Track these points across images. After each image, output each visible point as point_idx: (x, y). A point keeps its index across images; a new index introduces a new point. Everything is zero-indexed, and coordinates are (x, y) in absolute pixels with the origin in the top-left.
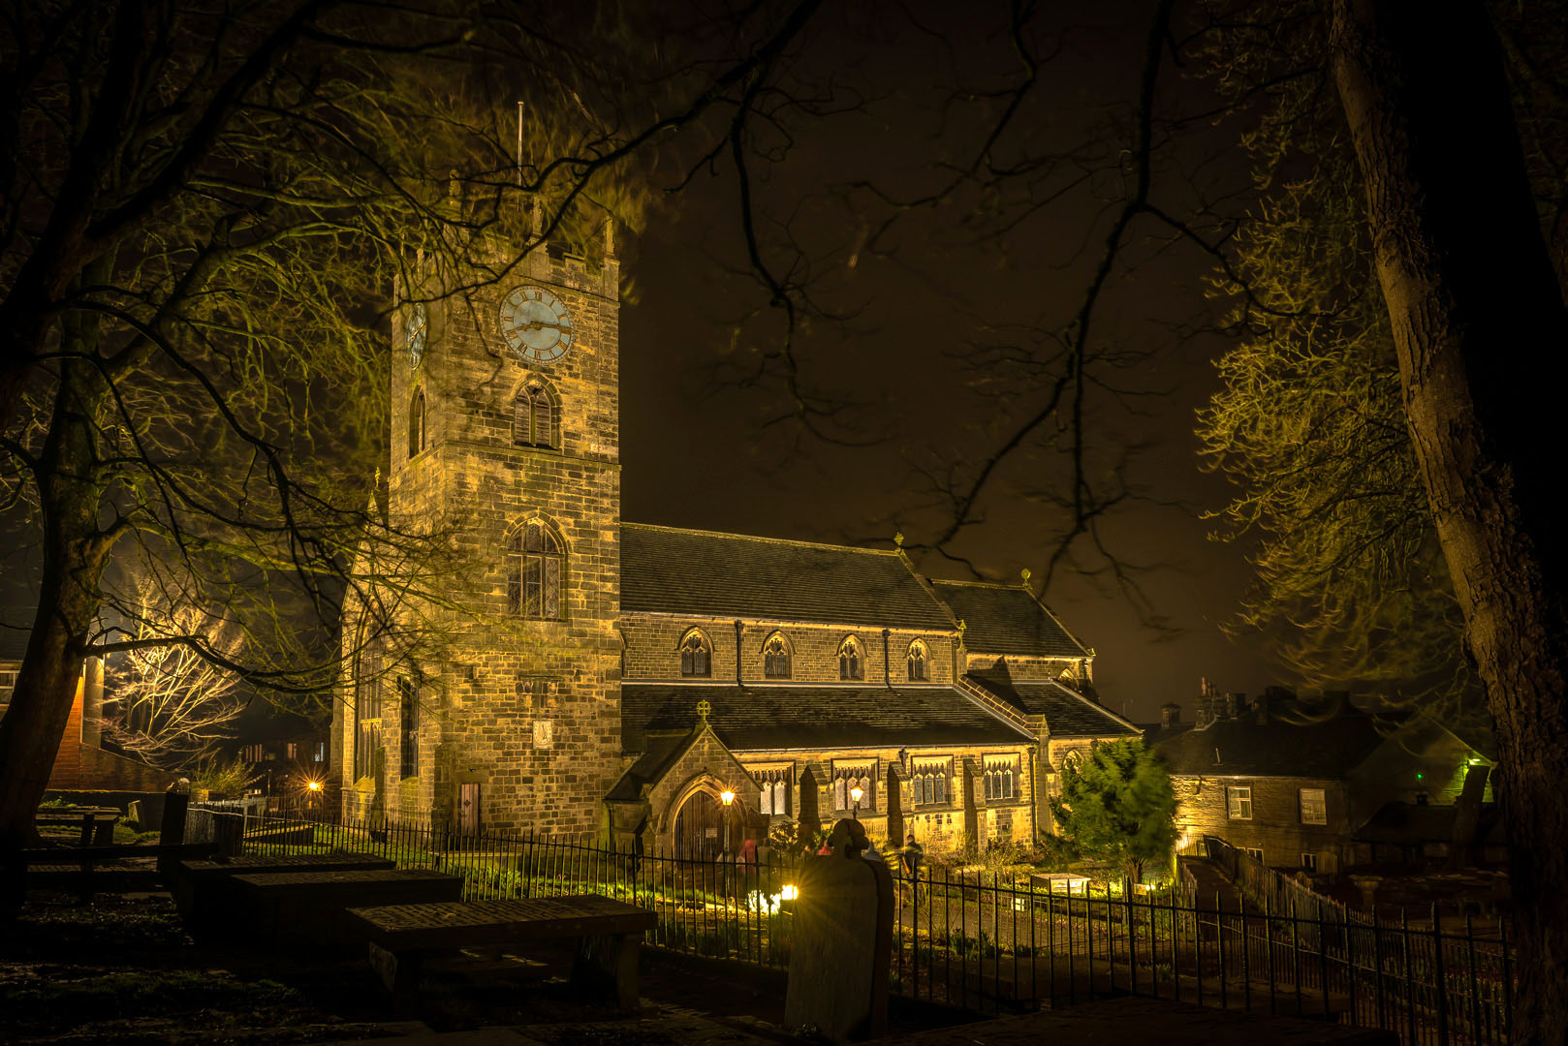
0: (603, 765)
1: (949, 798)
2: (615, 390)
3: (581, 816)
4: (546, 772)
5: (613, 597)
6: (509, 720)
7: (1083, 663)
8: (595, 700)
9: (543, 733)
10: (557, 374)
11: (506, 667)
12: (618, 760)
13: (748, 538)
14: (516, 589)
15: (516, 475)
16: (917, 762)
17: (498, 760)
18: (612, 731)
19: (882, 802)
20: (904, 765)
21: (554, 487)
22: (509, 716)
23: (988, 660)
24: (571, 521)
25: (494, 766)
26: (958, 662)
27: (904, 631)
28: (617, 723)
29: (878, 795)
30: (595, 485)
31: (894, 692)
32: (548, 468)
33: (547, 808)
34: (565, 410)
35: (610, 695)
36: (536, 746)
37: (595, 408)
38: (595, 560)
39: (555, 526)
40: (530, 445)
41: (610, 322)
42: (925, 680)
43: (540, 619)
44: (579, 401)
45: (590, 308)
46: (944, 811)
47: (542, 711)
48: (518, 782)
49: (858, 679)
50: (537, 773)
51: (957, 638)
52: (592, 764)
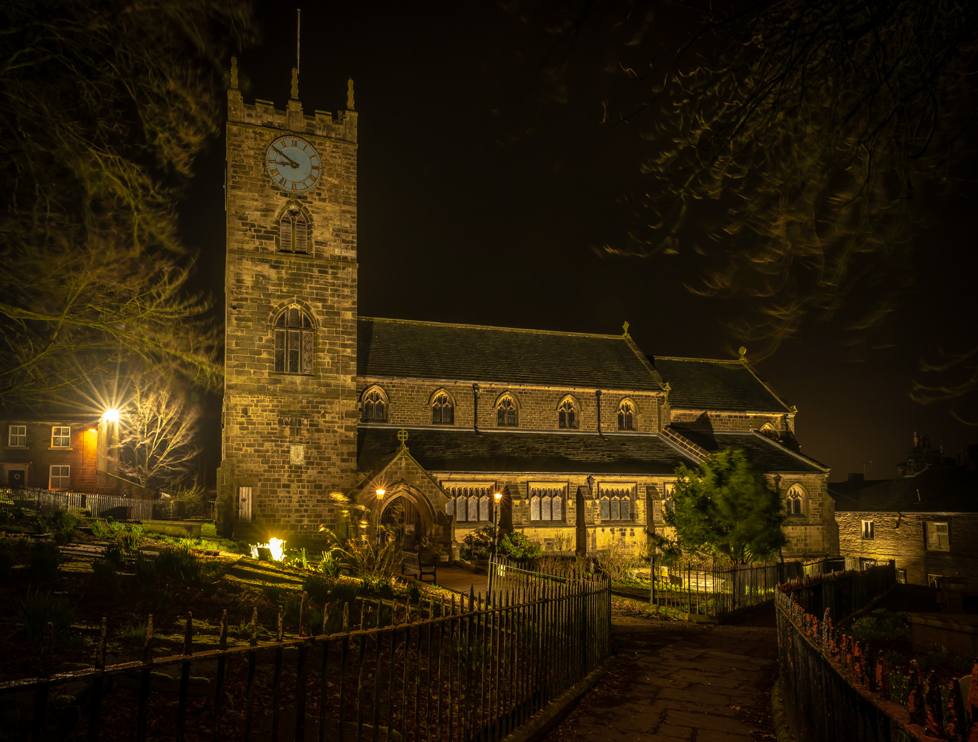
0: (342, 478)
1: (634, 516)
2: (354, 209)
3: (326, 513)
4: (300, 481)
5: (351, 359)
6: (273, 444)
7: (785, 418)
8: (337, 432)
9: (297, 454)
10: (309, 200)
11: (270, 408)
12: (354, 475)
13: (501, 329)
14: (281, 354)
15: (278, 273)
16: (604, 487)
17: (265, 471)
18: (350, 454)
19: (571, 516)
20: (591, 489)
21: (307, 281)
22: (273, 441)
23: (691, 415)
24: (320, 305)
25: (262, 475)
26: (662, 416)
27: (615, 392)
28: (353, 448)
29: (567, 510)
30: (338, 278)
31: (603, 437)
32: (302, 267)
33: (300, 506)
34: (316, 225)
35: (348, 429)
36: (292, 463)
37: (339, 223)
38: (337, 332)
39: (308, 308)
40: (291, 252)
41: (350, 159)
42: (634, 429)
43: (298, 375)
44: (326, 219)
45: (334, 150)
46: (627, 526)
47: (297, 438)
48: (279, 486)
49: (575, 427)
50: (293, 481)
51: (663, 397)
52: (334, 477)
